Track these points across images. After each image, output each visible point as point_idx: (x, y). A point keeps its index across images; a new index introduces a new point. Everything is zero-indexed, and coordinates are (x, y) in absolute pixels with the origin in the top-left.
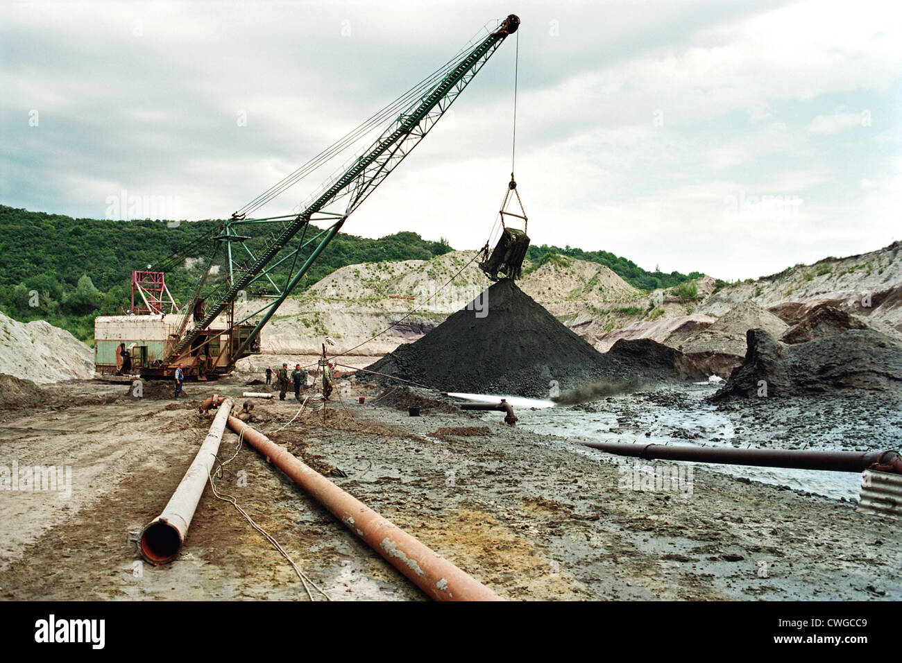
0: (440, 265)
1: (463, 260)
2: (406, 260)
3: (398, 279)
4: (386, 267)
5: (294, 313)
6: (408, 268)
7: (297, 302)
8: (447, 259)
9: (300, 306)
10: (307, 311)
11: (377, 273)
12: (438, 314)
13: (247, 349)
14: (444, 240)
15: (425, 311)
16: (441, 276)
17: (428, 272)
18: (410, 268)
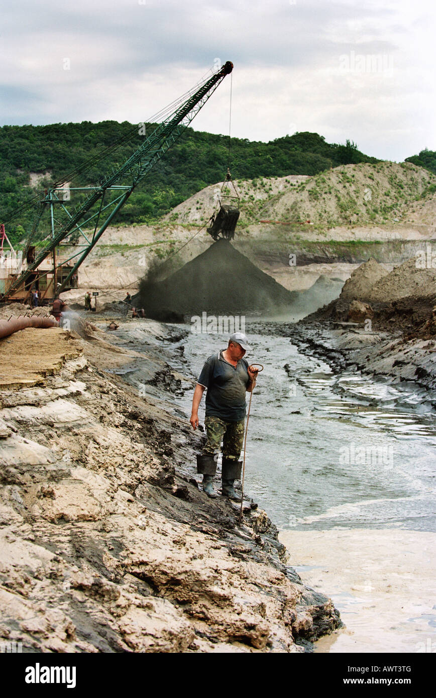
0: (324, 182)
1: (353, 176)
2: (286, 176)
3: (275, 200)
4: (262, 184)
5: (147, 242)
6: (289, 185)
7: (151, 229)
8: (335, 175)
9: (154, 234)
10: (163, 239)
11: (251, 193)
12: (313, 243)
13: (68, 285)
14: (351, 144)
15: (298, 239)
16: (324, 196)
17: (309, 191)
18: (292, 185)
